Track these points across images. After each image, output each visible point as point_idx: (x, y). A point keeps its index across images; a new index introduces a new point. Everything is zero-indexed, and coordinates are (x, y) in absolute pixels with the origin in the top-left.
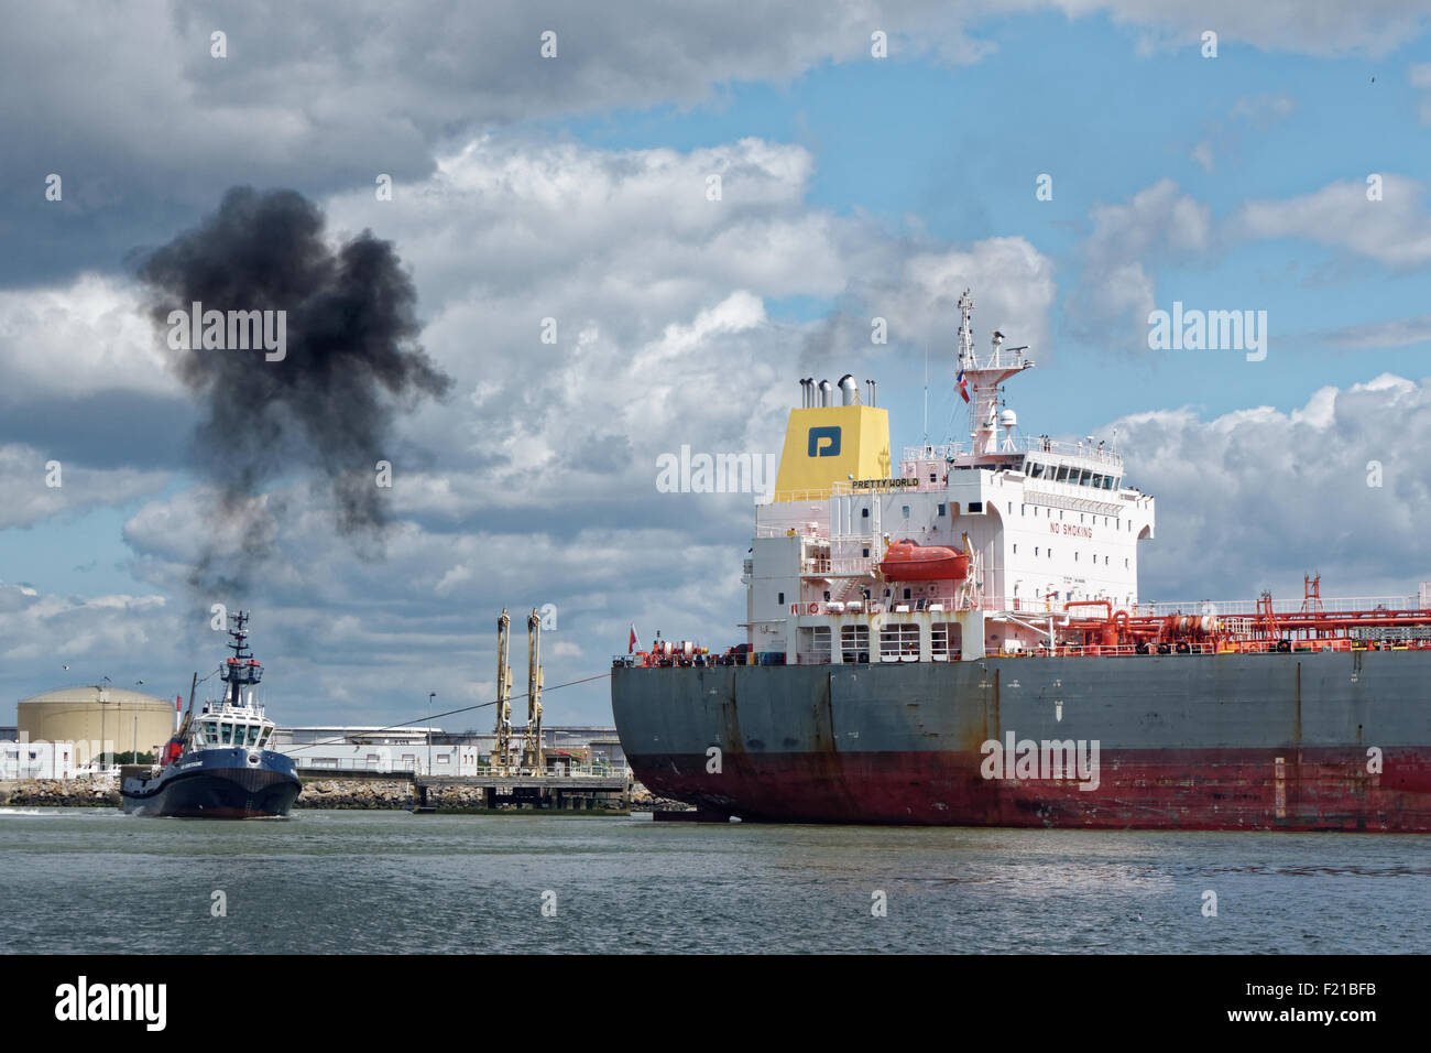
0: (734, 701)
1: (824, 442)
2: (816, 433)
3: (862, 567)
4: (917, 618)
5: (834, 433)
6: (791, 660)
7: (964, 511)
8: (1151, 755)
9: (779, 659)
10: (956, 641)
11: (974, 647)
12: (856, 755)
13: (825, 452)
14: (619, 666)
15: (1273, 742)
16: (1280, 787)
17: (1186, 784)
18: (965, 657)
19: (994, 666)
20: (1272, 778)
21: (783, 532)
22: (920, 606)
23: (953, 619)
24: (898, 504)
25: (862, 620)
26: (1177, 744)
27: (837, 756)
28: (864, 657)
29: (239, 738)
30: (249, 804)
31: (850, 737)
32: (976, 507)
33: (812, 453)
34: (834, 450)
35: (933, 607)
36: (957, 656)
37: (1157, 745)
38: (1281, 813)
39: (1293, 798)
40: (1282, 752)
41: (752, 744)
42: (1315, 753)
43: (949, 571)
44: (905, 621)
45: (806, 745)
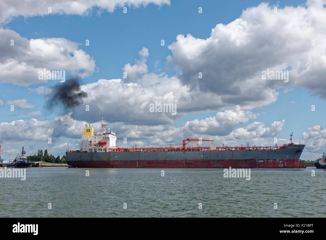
0: (81, 156)
1: (88, 131)
2: (87, 130)
3: (95, 143)
4: (102, 148)
5: (89, 130)
6: (88, 152)
7: (107, 138)
8: (125, 161)
9: (86, 152)
10: (106, 150)
11: (107, 151)
12: (95, 161)
13: (88, 132)
14: (67, 152)
15: (137, 160)
16: (137, 164)
17: (129, 164)
18: (107, 152)
19: (109, 153)
20: (137, 163)
21: (86, 139)
22: (102, 147)
23: (106, 148)
24: (99, 137)
25: (96, 148)
26: (128, 160)
27: (93, 161)
28: (96, 152)
29: (24, 159)
30: (26, 166)
31: (94, 159)
32: (108, 138)
33: (87, 132)
34: (89, 132)
35: (104, 147)
36: (106, 152)
37: (126, 160)
38: (137, 166)
39: (139, 165)
40: (138, 161)
41: (83, 160)
42: (141, 161)
43: (105, 143)
44: (101, 148)
45: (89, 160)
